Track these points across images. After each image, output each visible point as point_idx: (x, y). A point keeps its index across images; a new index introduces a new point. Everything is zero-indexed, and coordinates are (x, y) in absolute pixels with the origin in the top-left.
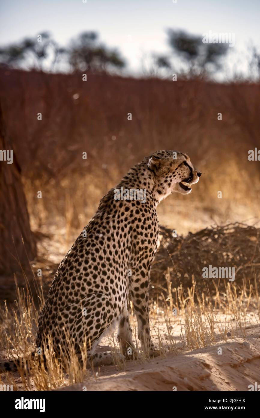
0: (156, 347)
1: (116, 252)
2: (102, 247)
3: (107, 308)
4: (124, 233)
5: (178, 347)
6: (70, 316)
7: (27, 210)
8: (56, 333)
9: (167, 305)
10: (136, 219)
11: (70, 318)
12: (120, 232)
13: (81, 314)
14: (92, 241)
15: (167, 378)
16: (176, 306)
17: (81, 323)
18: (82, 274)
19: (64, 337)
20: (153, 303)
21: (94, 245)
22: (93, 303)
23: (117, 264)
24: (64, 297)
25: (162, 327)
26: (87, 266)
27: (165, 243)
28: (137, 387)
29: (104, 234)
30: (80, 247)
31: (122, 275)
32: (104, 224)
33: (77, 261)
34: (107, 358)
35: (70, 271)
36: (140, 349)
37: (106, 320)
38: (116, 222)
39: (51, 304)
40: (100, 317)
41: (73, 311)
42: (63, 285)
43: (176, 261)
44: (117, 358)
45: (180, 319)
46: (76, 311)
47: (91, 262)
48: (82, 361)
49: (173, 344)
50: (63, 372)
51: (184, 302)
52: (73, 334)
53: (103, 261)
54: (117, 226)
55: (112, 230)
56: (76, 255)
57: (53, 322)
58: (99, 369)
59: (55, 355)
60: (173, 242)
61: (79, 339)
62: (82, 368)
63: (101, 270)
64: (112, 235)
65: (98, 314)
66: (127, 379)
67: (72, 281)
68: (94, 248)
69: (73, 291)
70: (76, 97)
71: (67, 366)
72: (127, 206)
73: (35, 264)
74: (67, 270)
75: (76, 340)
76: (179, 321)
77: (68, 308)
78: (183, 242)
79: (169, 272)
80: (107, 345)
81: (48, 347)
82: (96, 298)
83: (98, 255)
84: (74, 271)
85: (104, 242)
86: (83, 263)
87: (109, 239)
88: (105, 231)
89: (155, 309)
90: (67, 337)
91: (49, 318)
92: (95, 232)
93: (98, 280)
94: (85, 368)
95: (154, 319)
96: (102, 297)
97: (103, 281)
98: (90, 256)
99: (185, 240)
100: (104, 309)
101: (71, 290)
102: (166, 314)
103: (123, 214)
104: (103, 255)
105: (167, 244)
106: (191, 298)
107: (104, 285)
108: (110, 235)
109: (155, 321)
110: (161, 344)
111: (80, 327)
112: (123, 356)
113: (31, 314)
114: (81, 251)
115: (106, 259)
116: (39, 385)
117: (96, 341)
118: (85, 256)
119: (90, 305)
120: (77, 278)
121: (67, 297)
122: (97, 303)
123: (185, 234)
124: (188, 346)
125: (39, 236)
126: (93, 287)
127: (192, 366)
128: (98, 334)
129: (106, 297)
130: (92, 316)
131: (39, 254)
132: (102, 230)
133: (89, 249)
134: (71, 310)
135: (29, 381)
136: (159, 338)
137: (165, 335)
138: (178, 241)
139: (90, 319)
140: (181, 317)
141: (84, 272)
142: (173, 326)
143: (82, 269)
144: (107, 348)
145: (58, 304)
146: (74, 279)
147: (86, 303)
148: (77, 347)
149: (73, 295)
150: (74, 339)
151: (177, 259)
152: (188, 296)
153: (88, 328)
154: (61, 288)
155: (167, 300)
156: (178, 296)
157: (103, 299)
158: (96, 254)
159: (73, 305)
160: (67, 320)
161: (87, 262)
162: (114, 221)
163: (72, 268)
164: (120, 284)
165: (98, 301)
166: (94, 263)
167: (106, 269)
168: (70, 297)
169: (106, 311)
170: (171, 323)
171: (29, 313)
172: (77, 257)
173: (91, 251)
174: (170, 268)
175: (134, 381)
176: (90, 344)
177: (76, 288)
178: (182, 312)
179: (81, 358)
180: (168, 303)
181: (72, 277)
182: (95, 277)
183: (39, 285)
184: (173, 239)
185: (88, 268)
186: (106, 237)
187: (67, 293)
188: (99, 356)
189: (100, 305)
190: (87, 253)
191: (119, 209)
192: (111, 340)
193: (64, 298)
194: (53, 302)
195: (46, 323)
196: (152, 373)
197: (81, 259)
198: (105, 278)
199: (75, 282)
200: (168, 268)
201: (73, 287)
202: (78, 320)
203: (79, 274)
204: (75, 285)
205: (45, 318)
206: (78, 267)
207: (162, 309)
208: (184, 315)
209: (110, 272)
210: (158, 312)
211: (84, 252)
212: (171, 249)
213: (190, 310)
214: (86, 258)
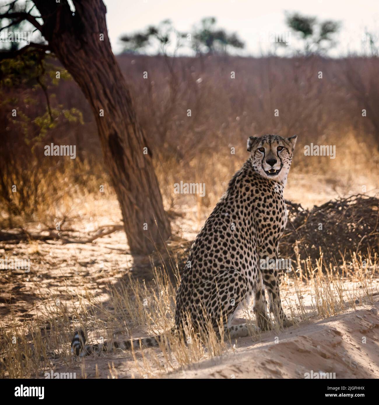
0: (289, 317)
1: (243, 230)
2: (229, 225)
3: (240, 284)
4: (248, 211)
5: (310, 316)
6: (204, 292)
7: (160, 191)
8: (192, 308)
9: (297, 276)
10: (256, 198)
11: (205, 294)
12: (244, 210)
13: (216, 290)
14: (219, 220)
15: (301, 347)
16: (305, 276)
17: (215, 299)
18: (213, 251)
19: (201, 312)
20: (284, 275)
21: (221, 224)
22: (226, 279)
23: (245, 240)
24: (198, 274)
25: (293, 297)
26: (217, 243)
27: (292, 217)
28: (273, 357)
29: (229, 213)
30: (209, 226)
31: (251, 251)
32: (229, 204)
33: (207, 239)
34: (242, 330)
35: (201, 250)
36: (274, 321)
37: (240, 294)
38: (239, 201)
39: (187, 282)
40: (233, 292)
41: (208, 287)
42: (196, 262)
43: (303, 233)
44: (252, 330)
45: (310, 288)
46: (211, 287)
47: (220, 239)
48: (219, 335)
49: (304, 313)
50: (202, 346)
51: (313, 272)
52: (209, 309)
53: (231, 238)
54: (241, 205)
55: (236, 210)
56: (206, 234)
57: (189, 299)
58: (236, 341)
59: (193, 331)
60: (299, 215)
61: (214, 314)
62: (220, 341)
63: (230, 246)
64: (237, 213)
65: (231, 289)
66: (263, 350)
67: (204, 258)
68: (221, 226)
69: (206, 267)
70: (199, 80)
71: (206, 341)
72: (246, 186)
73: (170, 243)
74: (199, 249)
75: (212, 315)
76: (309, 291)
78: (309, 215)
79: (297, 244)
80: (242, 317)
82: (228, 274)
83: (226, 232)
84: (205, 248)
85: (230, 220)
86: (213, 241)
87: (234, 217)
88: (230, 210)
89: (285, 280)
91: (186, 295)
92: (221, 212)
93: (228, 255)
94: (222, 341)
95: (285, 290)
96: (235, 273)
97: (233, 256)
98: (218, 234)
99: (310, 213)
100: (237, 284)
101: (204, 267)
102: (296, 284)
103: (245, 194)
104: (231, 232)
105: (294, 218)
106: (320, 268)
107: (234, 260)
108: (235, 213)
109: (286, 292)
110: (293, 315)
111: (215, 303)
112: (258, 328)
114: (210, 230)
115: (234, 236)
116: (181, 359)
117: (231, 315)
118: (214, 234)
119: (223, 281)
120: (208, 255)
121: (200, 274)
122: (230, 279)
123: (311, 208)
124: (319, 315)
125: (173, 215)
126: (224, 263)
127: (324, 335)
128: (233, 308)
129: (238, 272)
130: (225, 291)
131: (173, 233)
132: (228, 210)
133: (217, 228)
134: (206, 287)
135: (170, 356)
136: (290, 308)
137: (297, 305)
138: (303, 215)
139: (224, 294)
140: (311, 286)
141: (214, 249)
142: (304, 296)
143: (212, 246)
144: (243, 321)
145: (192, 281)
146: (206, 256)
147: (219, 279)
148: (214, 321)
149: (206, 272)
150: (210, 315)
152: (316, 266)
153: (223, 303)
154: (194, 266)
155: (297, 271)
156: (307, 268)
157: (236, 275)
158: (223, 231)
159: (207, 282)
160: (202, 296)
161: (216, 240)
162: (237, 201)
163: (203, 247)
164: (249, 259)
165: (231, 276)
166: (222, 240)
167: (235, 245)
168: (204, 274)
169: (239, 285)
170: (302, 293)
171: (167, 291)
172: (206, 236)
173: (219, 229)
174: (298, 240)
175: (270, 352)
176: (226, 317)
177: (209, 264)
178: (312, 282)
180: (298, 274)
181: (203, 255)
182: (225, 253)
183: (175, 263)
184: (299, 213)
185: (218, 245)
186: (231, 216)
187: (201, 270)
188: (235, 329)
189: (233, 281)
190: (216, 231)
191: (240, 189)
192: (246, 312)
193: (198, 275)
194: (188, 279)
195: (182, 300)
196: (286, 343)
197: (210, 238)
198: (235, 253)
199: (207, 259)
200: (296, 241)
201: (206, 264)
202: (212, 295)
203: (210, 251)
204: (208, 261)
205: (182, 296)
206: (208, 245)
207: (292, 280)
208: (313, 285)
209: (239, 248)
210: (289, 283)
211: (213, 230)
212: (298, 223)
213: (319, 280)
214: (215, 236)
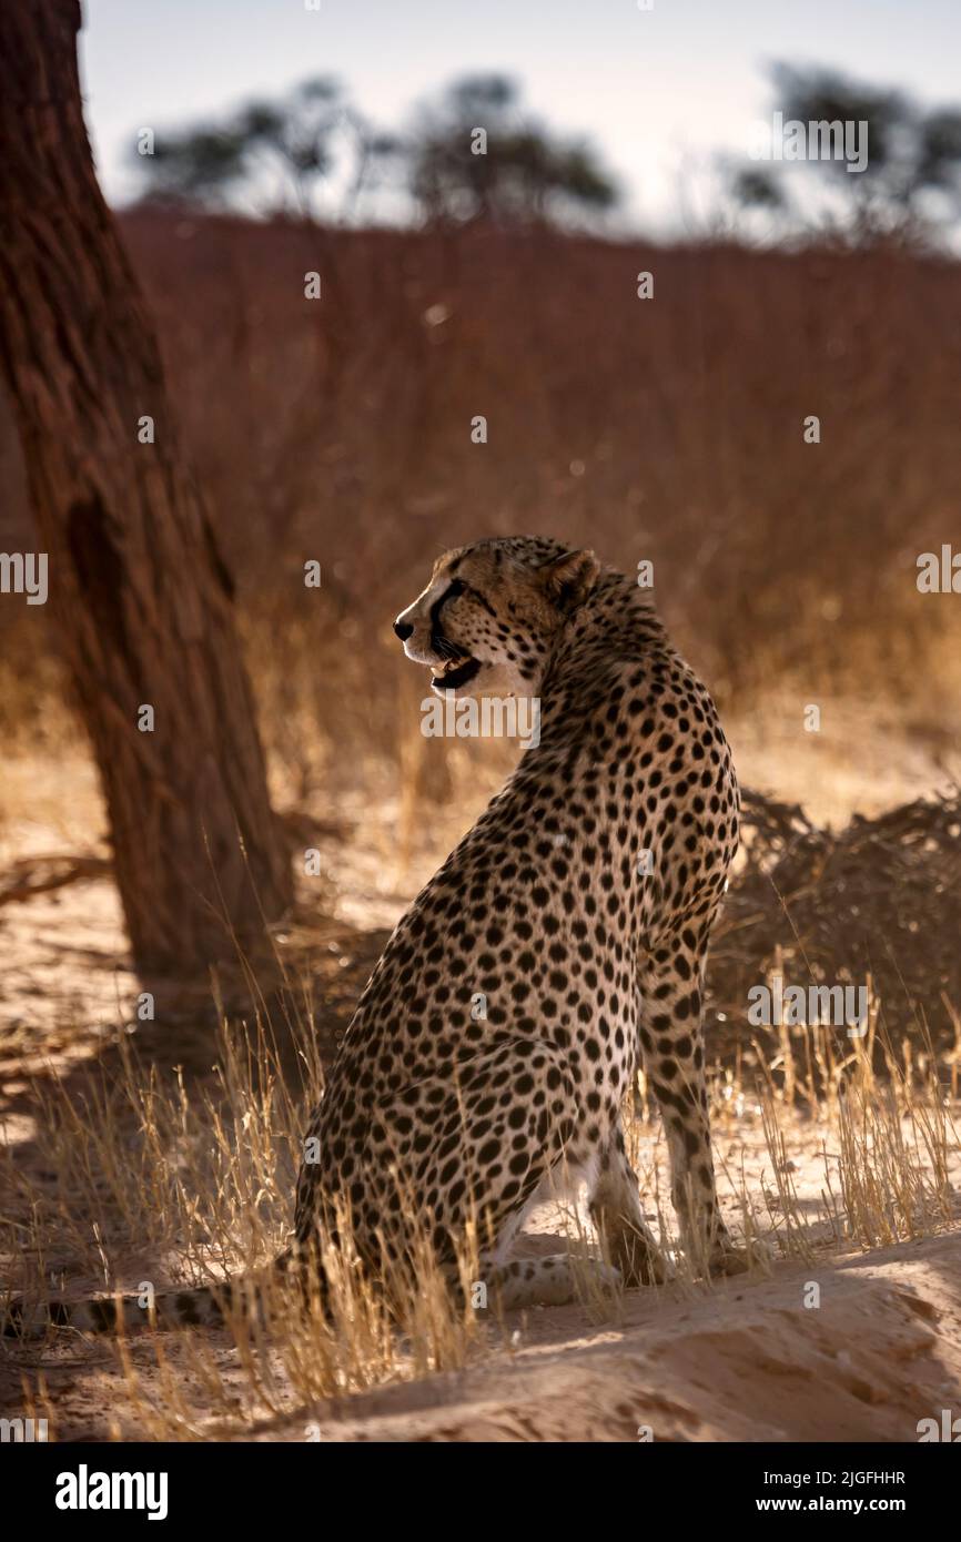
0: (734, 1239)
1: (613, 904)
2: (561, 884)
3: (551, 1097)
4: (645, 830)
5: (816, 1238)
6: (417, 1123)
7: (256, 734)
8: (366, 1185)
9: (773, 1085)
10: (693, 776)
11: (417, 1133)
12: (633, 826)
13: (457, 1119)
14: (526, 858)
15: (777, 1354)
16: (807, 1086)
17: (455, 1153)
18: (473, 978)
19: (394, 1204)
20: (723, 1078)
21: (529, 875)
22: (502, 1077)
23: (611, 946)
24: (401, 1057)
25: (755, 1163)
26: (496, 951)
27: (765, 854)
28: (662, 1386)
29: (571, 833)
31: (625, 988)
32: (578, 798)
33: (458, 928)
34: (553, 1278)
35: (428, 967)
36: (675, 1247)
37: (549, 1138)
38: (619, 789)
39: (353, 1082)
40: (525, 1129)
41: (430, 1107)
42: (401, 1013)
43: (805, 919)
44: (590, 1277)
45: (821, 1135)
46: (441, 1106)
47: (510, 937)
48: (461, 1291)
49: (794, 1226)
50: (392, 1330)
51: (837, 1072)
52: (428, 1191)
53: (557, 937)
54: (622, 804)
55: (602, 822)
56: (457, 907)
57: (359, 1147)
58: (525, 1317)
59: (360, 1269)
60: (794, 851)
61: (448, 1211)
62: (462, 1316)
63: (544, 968)
64: (604, 840)
65: (517, 1117)
66: (628, 1356)
67: (431, 1003)
68: (529, 887)
69: (434, 1038)
70: (436, 315)
71: (407, 1310)
72: (665, 730)
73: (287, 932)
74: (419, 962)
75: (439, 1214)
76: (817, 1143)
77: (411, 1097)
78: (830, 850)
79: (779, 963)
80: (551, 1231)
81: (336, 1238)
82: (511, 1056)
83: (541, 912)
84: (442, 966)
85: (571, 864)
86: (482, 940)
87: (589, 856)
88: (577, 823)
89: (728, 1097)
90: (404, 1204)
91: (345, 1132)
92: (540, 825)
93: (531, 1004)
94: (471, 1317)
95: (726, 1135)
96: (535, 1053)
97: (549, 1008)
98: (510, 915)
99: (838, 844)
100: (539, 1099)
101: (425, 1033)
102: (768, 1116)
103: (647, 760)
104: (561, 914)
105: (774, 859)
106: (863, 1058)
107: (553, 1023)
108: (593, 840)
109: (728, 1144)
110: (750, 1226)
111: (451, 1168)
113: (271, 1115)
114: (478, 893)
115: (568, 930)
116: (304, 1377)
117: (512, 1215)
118: (493, 912)
119: (489, 1083)
120: (452, 992)
121: (409, 1059)
122: (514, 1078)
123: (840, 821)
124: (851, 1235)
125: (303, 831)
126: (510, 1027)
127: (868, 1311)
128: (521, 1190)
129: (547, 1053)
130: (496, 1124)
131: (303, 898)
132: (566, 819)
133: (510, 890)
134: (423, 1103)
135: (266, 1364)
136: (743, 1205)
137: (768, 1194)
138: (813, 849)
139: (489, 1136)
140: (825, 1127)
141: (481, 974)
142: (797, 1162)
143: (475, 961)
144: (553, 1243)
145: (376, 1080)
146: (442, 995)
147: (477, 1076)
148: (441, 1241)
149: (433, 1054)
150: (429, 1211)
151: (808, 916)
153: (484, 1170)
154: (389, 1025)
155: (773, 1065)
156: (813, 1052)
157: (539, 1062)
158: (533, 909)
159: (428, 1084)
160: (406, 1138)
161: (495, 936)
162: (611, 787)
163: (436, 955)
164: (616, 1021)
165: (519, 1067)
166: (522, 943)
167: (565, 966)
168: (421, 1059)
169: (548, 1104)
170: (789, 1151)
171: (265, 1114)
172: (458, 916)
173: (514, 897)
174: (784, 947)
175: (652, 1364)
176: (490, 1228)
177: (448, 1028)
178: (830, 1109)
179: (458, 1279)
180: (778, 1077)
181: (433, 989)
182: (520, 992)
183: (303, 1012)
184: (795, 840)
185: (498, 960)
186: (577, 848)
187: (413, 1047)
188: (523, 1272)
189: (525, 1085)
190: (501, 903)
191: (638, 740)
192: (568, 1212)
193: (398, 1061)
194: (358, 1071)
195: (331, 1149)
196: (718, 1335)
197: (472, 925)
198: (560, 998)
199: (443, 1007)
200: (778, 948)
201: (436, 1026)
203: (460, 979)
204: (445, 1017)
206: (460, 954)
207: (755, 1098)
208: (835, 1123)
209: (581, 978)
210: (740, 1110)
211: (490, 897)
212: (787, 877)
213: (858, 1102)
